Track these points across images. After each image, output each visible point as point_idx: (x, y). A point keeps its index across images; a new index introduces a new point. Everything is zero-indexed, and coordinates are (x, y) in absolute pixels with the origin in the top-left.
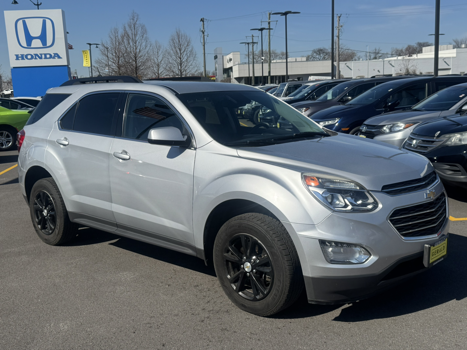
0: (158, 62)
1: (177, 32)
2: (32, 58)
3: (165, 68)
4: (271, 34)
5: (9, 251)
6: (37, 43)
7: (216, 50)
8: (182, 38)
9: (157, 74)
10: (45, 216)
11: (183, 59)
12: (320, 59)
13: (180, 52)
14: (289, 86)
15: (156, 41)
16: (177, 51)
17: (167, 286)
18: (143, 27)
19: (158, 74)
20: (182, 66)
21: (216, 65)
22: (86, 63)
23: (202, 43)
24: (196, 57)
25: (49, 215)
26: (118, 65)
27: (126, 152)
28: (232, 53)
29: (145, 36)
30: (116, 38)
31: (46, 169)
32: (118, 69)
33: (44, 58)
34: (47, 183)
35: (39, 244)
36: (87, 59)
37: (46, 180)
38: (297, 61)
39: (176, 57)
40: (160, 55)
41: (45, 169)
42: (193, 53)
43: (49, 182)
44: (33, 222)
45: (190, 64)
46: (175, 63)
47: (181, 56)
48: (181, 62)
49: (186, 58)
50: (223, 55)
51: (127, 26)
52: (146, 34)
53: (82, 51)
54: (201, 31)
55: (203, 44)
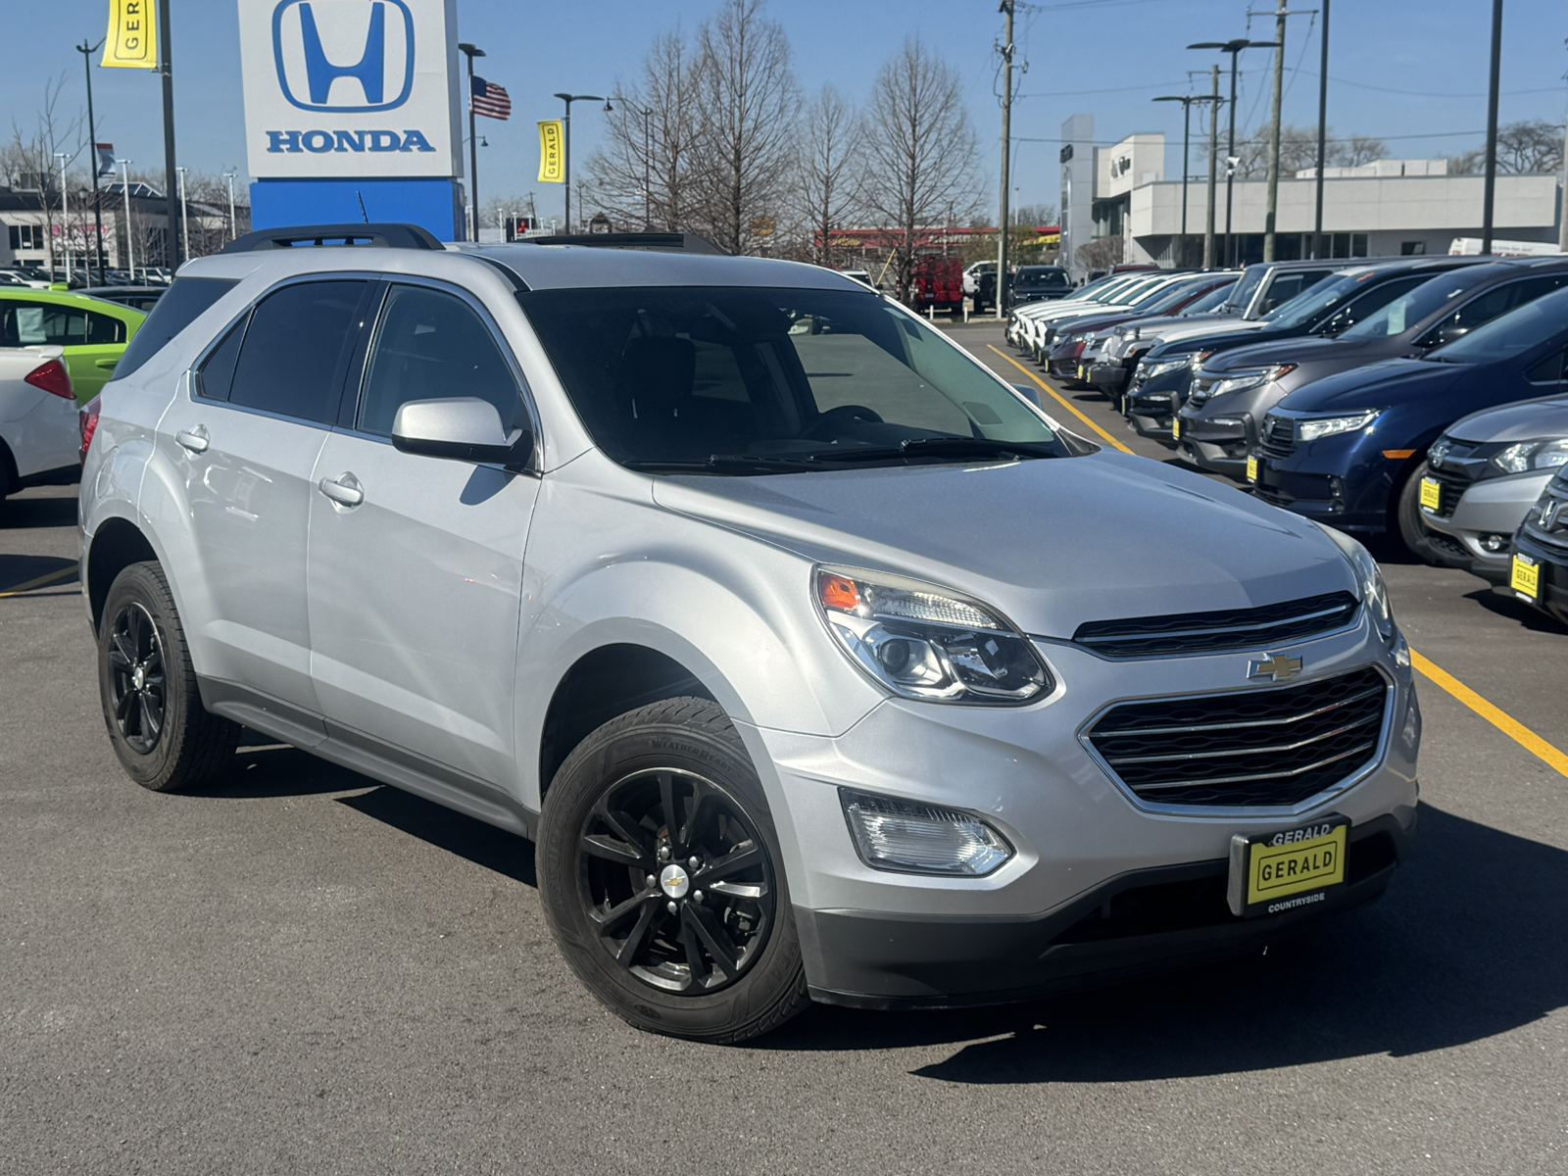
0: (827, 170)
1: (907, 54)
2: (328, 145)
3: (852, 194)
4: (1284, 66)
5: (12, 797)
6: (347, 91)
7: (1068, 124)
8: (924, 77)
9: (820, 218)
10: (138, 691)
11: (922, 161)
12: (1520, 168)
13: (914, 131)
14: (1279, 280)
15: (824, 89)
16: (900, 129)
17: (442, 936)
18: (775, 33)
19: (825, 215)
20: (917, 186)
21: (1066, 184)
22: (551, 171)
23: (1000, 96)
24: (976, 154)
25: (148, 686)
26: (672, 177)
27: (352, 480)
28: (1132, 139)
29: (779, 68)
30: (671, 75)
31: (141, 530)
32: (671, 195)
33: (369, 149)
34: (145, 577)
35: (116, 784)
36: (552, 156)
37: (145, 567)
38: (1406, 174)
39: (897, 153)
40: (836, 144)
41: (138, 529)
42: (966, 137)
43: (154, 573)
44: (105, 706)
45: (947, 181)
46: (890, 174)
47: (914, 146)
48: (913, 171)
49: (934, 153)
50: (1095, 145)
51: (713, 28)
52: (785, 64)
53: (539, 123)
54: (1000, 49)
55: (1004, 100)
